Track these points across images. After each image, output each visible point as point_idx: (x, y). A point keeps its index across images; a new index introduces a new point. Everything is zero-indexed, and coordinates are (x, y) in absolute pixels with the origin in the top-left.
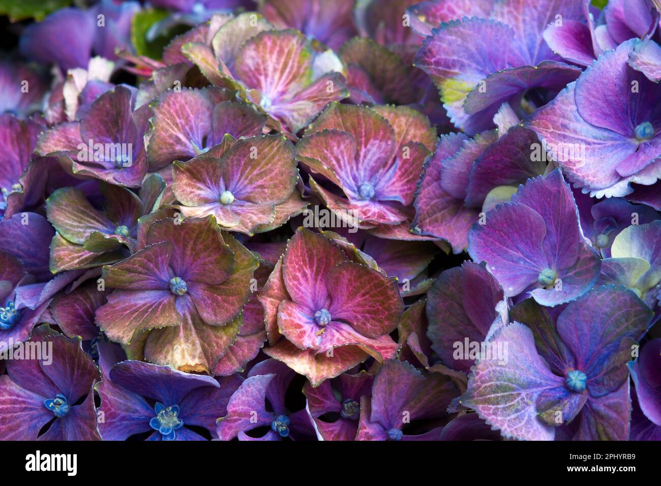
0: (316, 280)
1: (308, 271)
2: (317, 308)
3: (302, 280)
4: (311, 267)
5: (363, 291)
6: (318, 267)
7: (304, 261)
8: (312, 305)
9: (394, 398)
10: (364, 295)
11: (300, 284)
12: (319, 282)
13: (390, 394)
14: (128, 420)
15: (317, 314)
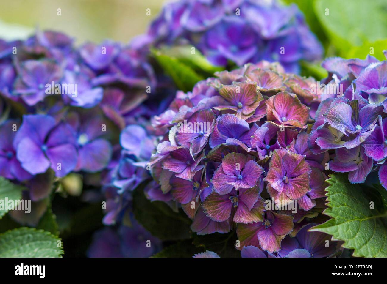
0: (284, 108)
1: (283, 105)
2: (283, 116)
3: (280, 107)
4: (284, 104)
5: (298, 113)
6: (286, 105)
7: (282, 101)
8: (281, 115)
9: (304, 146)
10: (298, 114)
11: (279, 107)
12: (285, 109)
13: (303, 144)
14: (222, 140)
15: (282, 118)
